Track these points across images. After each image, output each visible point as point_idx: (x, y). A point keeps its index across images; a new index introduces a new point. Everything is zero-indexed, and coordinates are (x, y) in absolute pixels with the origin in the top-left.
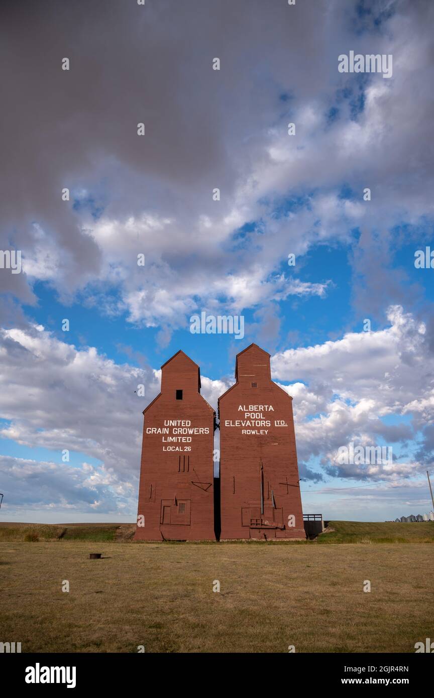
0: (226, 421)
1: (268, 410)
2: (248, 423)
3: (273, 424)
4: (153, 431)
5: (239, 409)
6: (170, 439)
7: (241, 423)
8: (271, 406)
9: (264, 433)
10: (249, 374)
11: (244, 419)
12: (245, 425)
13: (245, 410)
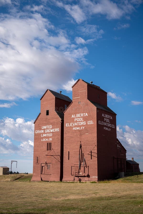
0: (66, 124)
1: (85, 116)
2: (76, 124)
3: (87, 123)
4: (38, 132)
5: (72, 117)
6: (44, 135)
7: (73, 124)
8: (86, 114)
9: (83, 128)
10: (77, 97)
11: (74, 122)
12: (75, 125)
13: (75, 117)
